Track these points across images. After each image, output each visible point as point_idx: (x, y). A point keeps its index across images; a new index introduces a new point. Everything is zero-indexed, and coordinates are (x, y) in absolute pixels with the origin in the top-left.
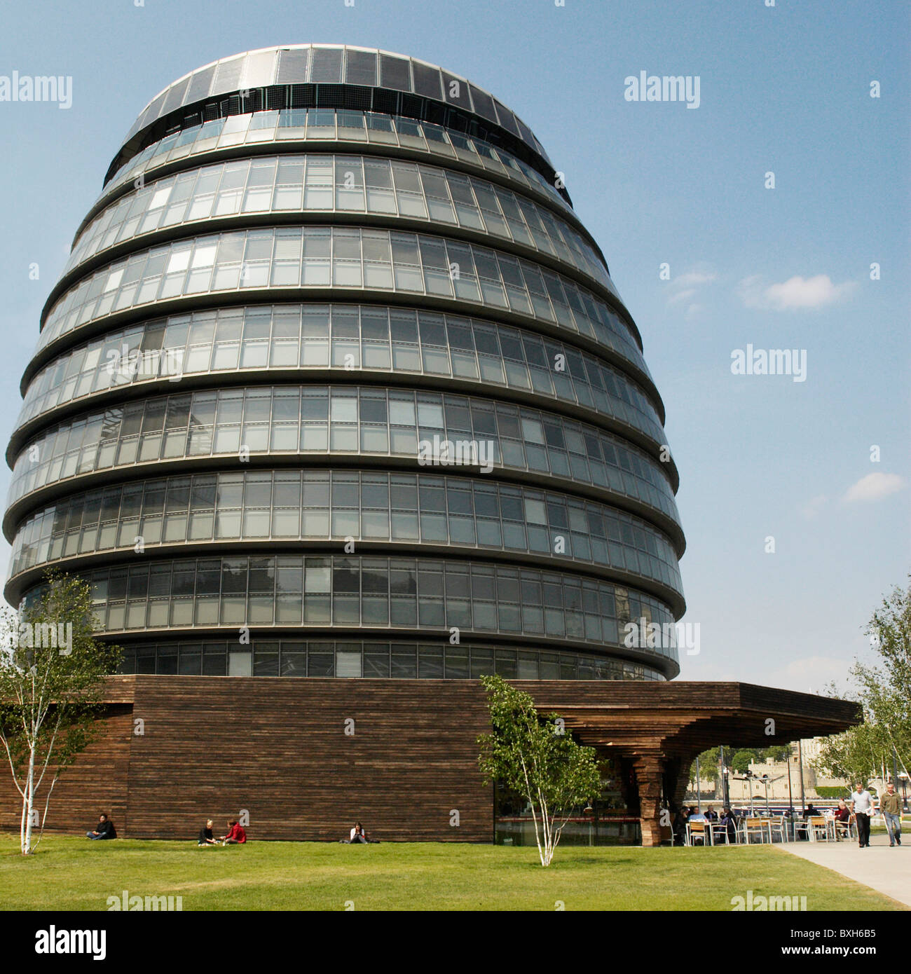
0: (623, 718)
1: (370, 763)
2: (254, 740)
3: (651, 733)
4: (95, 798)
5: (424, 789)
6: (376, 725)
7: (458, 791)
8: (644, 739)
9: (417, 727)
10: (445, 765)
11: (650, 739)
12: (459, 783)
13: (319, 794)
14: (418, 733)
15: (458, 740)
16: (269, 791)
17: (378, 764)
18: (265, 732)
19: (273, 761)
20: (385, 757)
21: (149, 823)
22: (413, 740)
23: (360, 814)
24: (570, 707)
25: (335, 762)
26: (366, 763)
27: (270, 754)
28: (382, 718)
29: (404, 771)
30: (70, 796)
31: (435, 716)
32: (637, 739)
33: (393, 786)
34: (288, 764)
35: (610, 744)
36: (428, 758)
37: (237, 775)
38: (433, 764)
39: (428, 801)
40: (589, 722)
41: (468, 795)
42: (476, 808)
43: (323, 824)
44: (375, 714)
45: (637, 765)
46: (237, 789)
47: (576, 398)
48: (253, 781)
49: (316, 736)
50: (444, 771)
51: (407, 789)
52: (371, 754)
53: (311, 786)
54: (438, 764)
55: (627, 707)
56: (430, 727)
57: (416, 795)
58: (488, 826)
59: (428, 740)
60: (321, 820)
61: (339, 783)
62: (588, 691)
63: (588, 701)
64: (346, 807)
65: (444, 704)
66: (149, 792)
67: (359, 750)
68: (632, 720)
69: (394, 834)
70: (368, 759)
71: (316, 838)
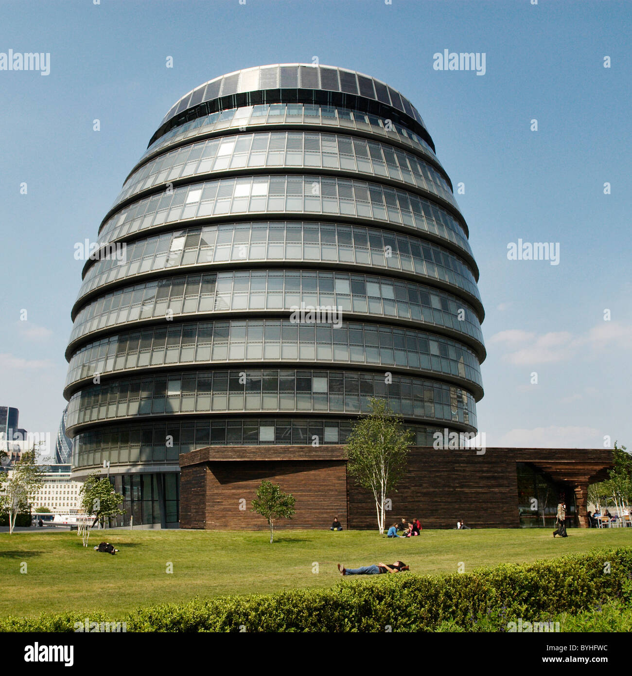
0: (572, 467)
1: (463, 490)
2: (408, 478)
3: (584, 474)
4: (327, 509)
5: (487, 502)
6: (464, 471)
7: (503, 503)
8: (580, 477)
9: (483, 472)
10: (496, 490)
11: (583, 477)
12: (503, 499)
13: (441, 505)
14: (483, 474)
15: (502, 478)
16: (417, 504)
17: (467, 490)
18: (413, 474)
19: (418, 489)
20: (469, 487)
21: (362, 522)
22: (481, 478)
23: (460, 515)
24: (549, 461)
25: (446, 489)
26: (461, 490)
27: (415, 486)
28: (466, 467)
29: (478, 493)
30: (311, 509)
31: (490, 466)
32: (578, 477)
33: (474, 501)
34: (425, 490)
35: (566, 480)
36: (489, 487)
37: (402, 496)
38: (491, 490)
39: (490, 508)
40: (557, 469)
41: (508, 505)
42: (512, 511)
43: (443, 521)
44: (464, 465)
45: (577, 490)
46: (402, 504)
47: (447, 280)
48: (410, 499)
49: (437, 476)
50: (496, 493)
51: (480, 502)
52: (463, 485)
53: (437, 502)
54: (493, 490)
55: (574, 461)
56: (487, 471)
57: (484, 505)
58: (517, 520)
59: (488, 478)
60: (443, 518)
61: (449, 500)
62: (556, 454)
63: (557, 459)
64: (453, 512)
65: (494, 460)
66: (360, 506)
67: (458, 483)
68: (576, 468)
69: (475, 524)
70: (462, 488)
71: (441, 527)
